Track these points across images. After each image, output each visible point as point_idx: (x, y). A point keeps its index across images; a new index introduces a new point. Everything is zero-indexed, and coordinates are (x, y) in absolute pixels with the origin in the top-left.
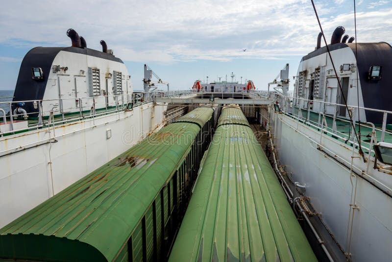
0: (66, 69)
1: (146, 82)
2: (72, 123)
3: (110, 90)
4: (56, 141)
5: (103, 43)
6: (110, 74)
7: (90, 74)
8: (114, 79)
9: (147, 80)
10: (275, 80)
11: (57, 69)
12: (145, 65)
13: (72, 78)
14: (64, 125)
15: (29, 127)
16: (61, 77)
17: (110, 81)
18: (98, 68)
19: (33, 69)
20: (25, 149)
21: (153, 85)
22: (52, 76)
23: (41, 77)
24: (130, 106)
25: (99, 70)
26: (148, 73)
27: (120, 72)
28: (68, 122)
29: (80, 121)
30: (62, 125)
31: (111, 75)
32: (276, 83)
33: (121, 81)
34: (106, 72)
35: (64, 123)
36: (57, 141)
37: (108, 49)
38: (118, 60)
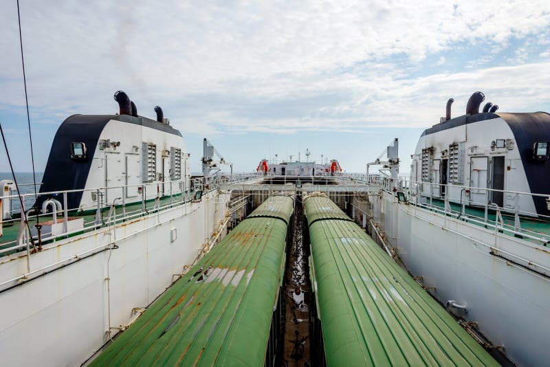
0: (117, 144)
1: (205, 162)
2: (134, 220)
3: (167, 174)
4: (115, 247)
5: (159, 111)
6: (166, 151)
7: (144, 151)
8: (172, 158)
9: (208, 159)
10: (378, 160)
11: (106, 144)
12: (205, 140)
13: (122, 157)
14: (126, 223)
15: (85, 226)
16: (109, 155)
17: (167, 160)
18: (154, 143)
19: (73, 145)
20: (80, 259)
21: (214, 166)
22: (98, 154)
23: (83, 156)
24: (198, 196)
25: (155, 146)
26: (208, 149)
27: (179, 148)
28: (130, 219)
29: (142, 218)
30: (123, 223)
31: (169, 152)
32: (379, 163)
33: (180, 161)
34: (162, 149)
35: (124, 221)
36: (118, 247)
37: (164, 118)
38: (176, 132)
